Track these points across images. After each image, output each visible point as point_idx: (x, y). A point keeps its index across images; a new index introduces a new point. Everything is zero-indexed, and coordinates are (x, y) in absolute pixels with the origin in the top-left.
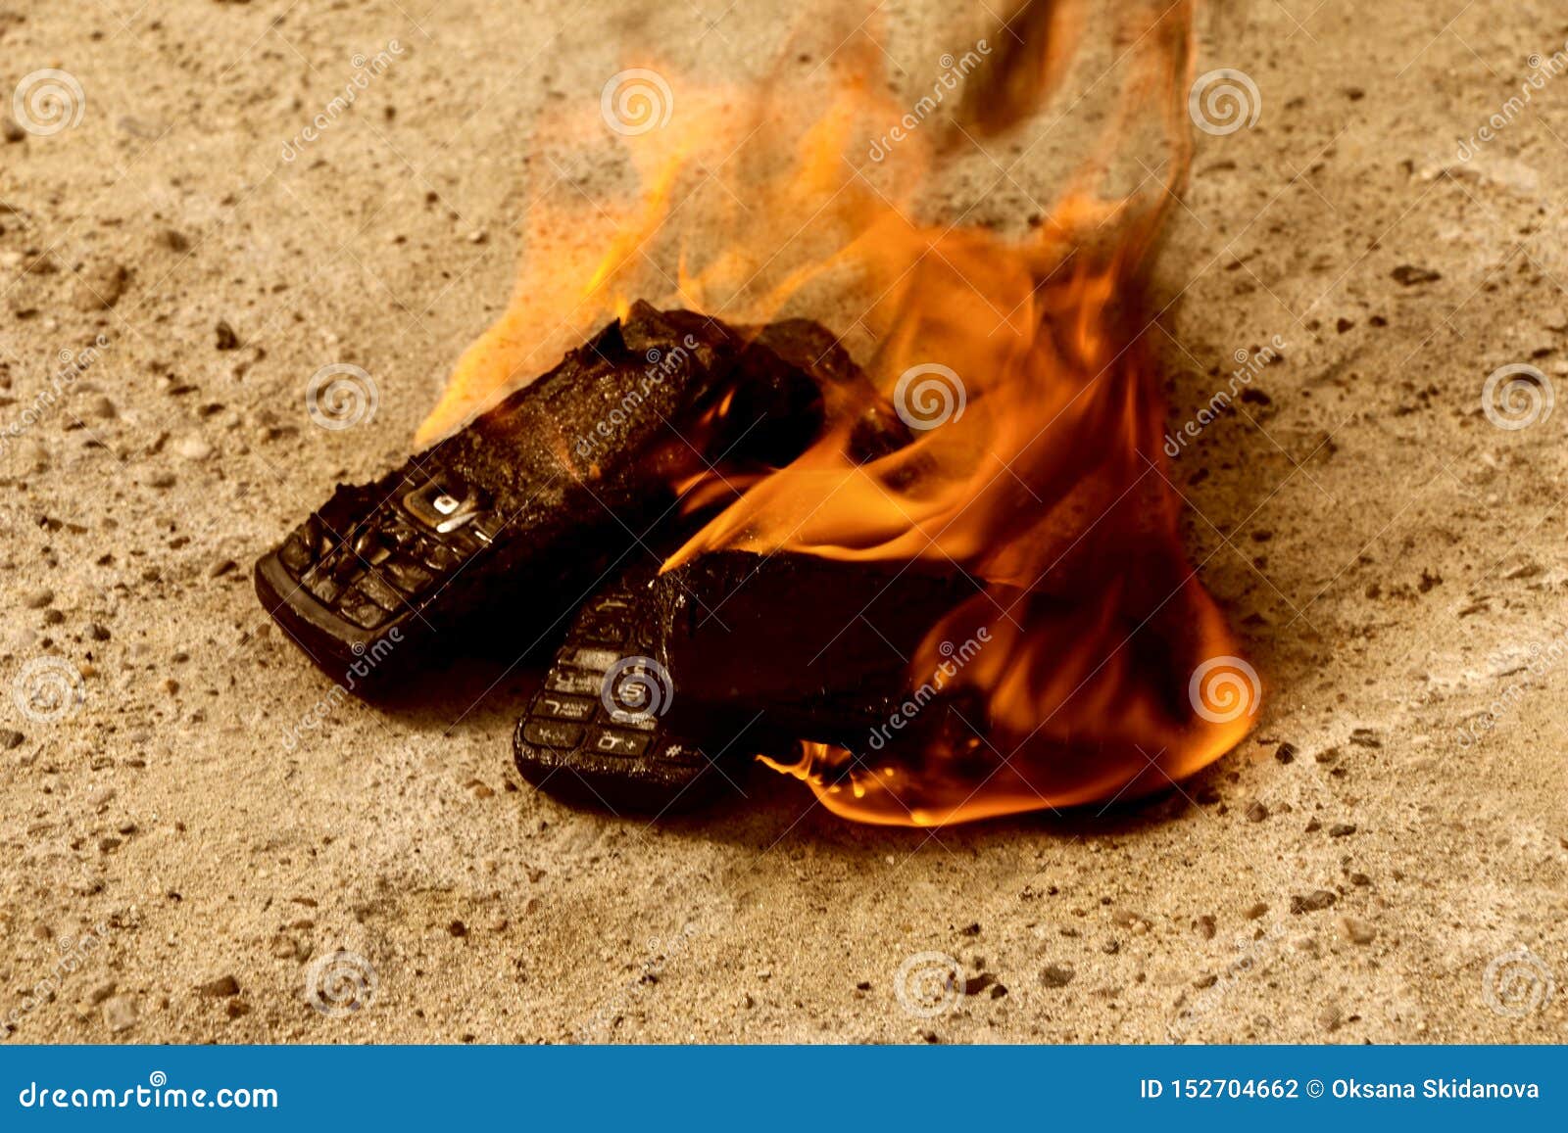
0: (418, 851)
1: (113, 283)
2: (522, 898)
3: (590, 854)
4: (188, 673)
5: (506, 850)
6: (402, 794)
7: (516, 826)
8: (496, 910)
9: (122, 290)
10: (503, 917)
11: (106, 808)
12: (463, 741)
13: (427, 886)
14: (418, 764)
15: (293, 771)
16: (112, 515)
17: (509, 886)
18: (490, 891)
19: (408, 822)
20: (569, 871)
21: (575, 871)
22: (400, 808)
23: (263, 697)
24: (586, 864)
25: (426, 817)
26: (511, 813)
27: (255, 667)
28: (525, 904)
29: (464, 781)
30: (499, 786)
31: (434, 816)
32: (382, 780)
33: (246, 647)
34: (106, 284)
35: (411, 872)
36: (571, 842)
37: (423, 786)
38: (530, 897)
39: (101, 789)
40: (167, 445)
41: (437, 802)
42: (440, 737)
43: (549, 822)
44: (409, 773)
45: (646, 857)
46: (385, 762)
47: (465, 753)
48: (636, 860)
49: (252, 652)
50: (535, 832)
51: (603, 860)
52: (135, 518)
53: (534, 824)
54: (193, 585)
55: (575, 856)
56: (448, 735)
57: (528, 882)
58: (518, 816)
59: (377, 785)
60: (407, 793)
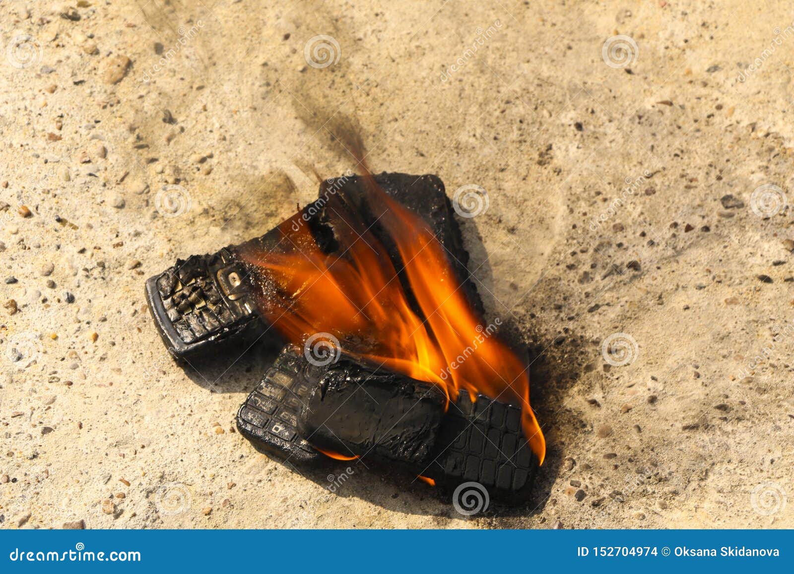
0: (182, 460)
1: (123, 69)
2: (222, 497)
3: (258, 477)
4: (104, 329)
5: (222, 468)
6: (183, 424)
7: (229, 453)
8: (209, 501)
9: (126, 74)
10: (211, 506)
11: (49, 408)
12: (218, 397)
13: (182, 481)
14: (194, 408)
15: (138, 400)
16: (91, 222)
17: (217, 489)
18: (208, 491)
19: (182, 442)
20: (246, 486)
21: (249, 486)
22: (180, 432)
23: (135, 351)
24: (255, 483)
25: (190, 440)
26: (229, 445)
27: (136, 331)
28: (222, 501)
29: (212, 422)
30: (227, 428)
31: (194, 441)
32: (176, 414)
33: (133, 318)
34: (119, 69)
35: (176, 472)
36: (250, 469)
37: (193, 422)
38: (226, 498)
39: (49, 395)
40: (126, 179)
41: (197, 433)
42: (208, 392)
43: (244, 455)
44: (189, 412)
45: (282, 485)
46: (180, 403)
47: (217, 404)
48: (278, 485)
49: (136, 322)
50: (237, 459)
51: (263, 482)
52: (101, 225)
53: (237, 454)
54: (119, 273)
55: (251, 477)
56: (212, 391)
57: (226, 488)
58: (232, 448)
59: (173, 416)
60: (185, 424)
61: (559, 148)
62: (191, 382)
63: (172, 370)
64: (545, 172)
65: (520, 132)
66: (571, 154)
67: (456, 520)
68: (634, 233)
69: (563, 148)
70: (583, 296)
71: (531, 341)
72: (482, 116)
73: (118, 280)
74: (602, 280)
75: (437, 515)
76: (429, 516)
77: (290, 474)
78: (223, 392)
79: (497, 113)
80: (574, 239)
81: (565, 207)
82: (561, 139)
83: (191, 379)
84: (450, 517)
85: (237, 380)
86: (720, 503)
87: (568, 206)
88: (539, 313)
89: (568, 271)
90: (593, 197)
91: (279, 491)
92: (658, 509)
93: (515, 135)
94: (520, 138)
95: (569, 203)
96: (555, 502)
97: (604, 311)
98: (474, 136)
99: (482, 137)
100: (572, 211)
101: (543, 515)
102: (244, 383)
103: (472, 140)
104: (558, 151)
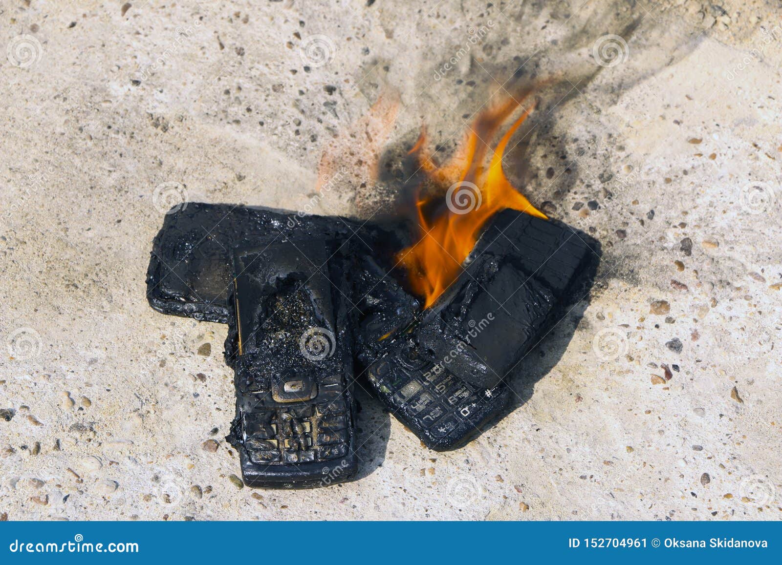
2: (511, 490)
3: (495, 456)
8: (512, 502)
12: (388, 462)
14: (397, 484)
17: (502, 491)
18: (502, 499)
20: (502, 467)
21: (503, 465)
24: (500, 459)
27: (284, 510)
28: (516, 491)
29: (419, 474)
32: (402, 501)
38: (513, 487)
40: (77, 472)
41: (429, 489)
42: (379, 468)
43: (466, 458)
44: (402, 491)
45: (508, 438)
46: (388, 494)
47: (397, 465)
48: (507, 442)
49: (273, 508)
50: (468, 466)
51: (500, 453)
52: (136, 507)
53: (463, 465)
54: (202, 508)
55: (493, 461)
56: (380, 465)
57: (502, 484)
58: (455, 467)
59: (404, 504)
60: (416, 497)
61: (155, 107)
62: (363, 480)
63: (343, 492)
64: (176, 129)
65: (121, 134)
66: (165, 100)
67: (585, 313)
68: (289, 79)
69: (156, 104)
70: (353, 139)
71: (393, 196)
72: (89, 158)
73: (212, 510)
74: (339, 119)
75: (576, 327)
76: (575, 333)
77: (497, 429)
78: (383, 457)
79: (90, 144)
80: (276, 128)
81: (228, 126)
82: (144, 102)
83: (359, 479)
84: (581, 317)
85: (371, 442)
86: (627, 107)
87: (228, 123)
88: (361, 180)
89: (317, 143)
90: (229, 98)
91: (515, 443)
92: (622, 154)
93: (122, 140)
94: (128, 136)
95: (225, 121)
96: (593, 229)
97: (373, 130)
98: (110, 171)
99: (113, 166)
100: (237, 122)
101: (603, 242)
102: (377, 438)
103: (114, 175)
104: (157, 109)
